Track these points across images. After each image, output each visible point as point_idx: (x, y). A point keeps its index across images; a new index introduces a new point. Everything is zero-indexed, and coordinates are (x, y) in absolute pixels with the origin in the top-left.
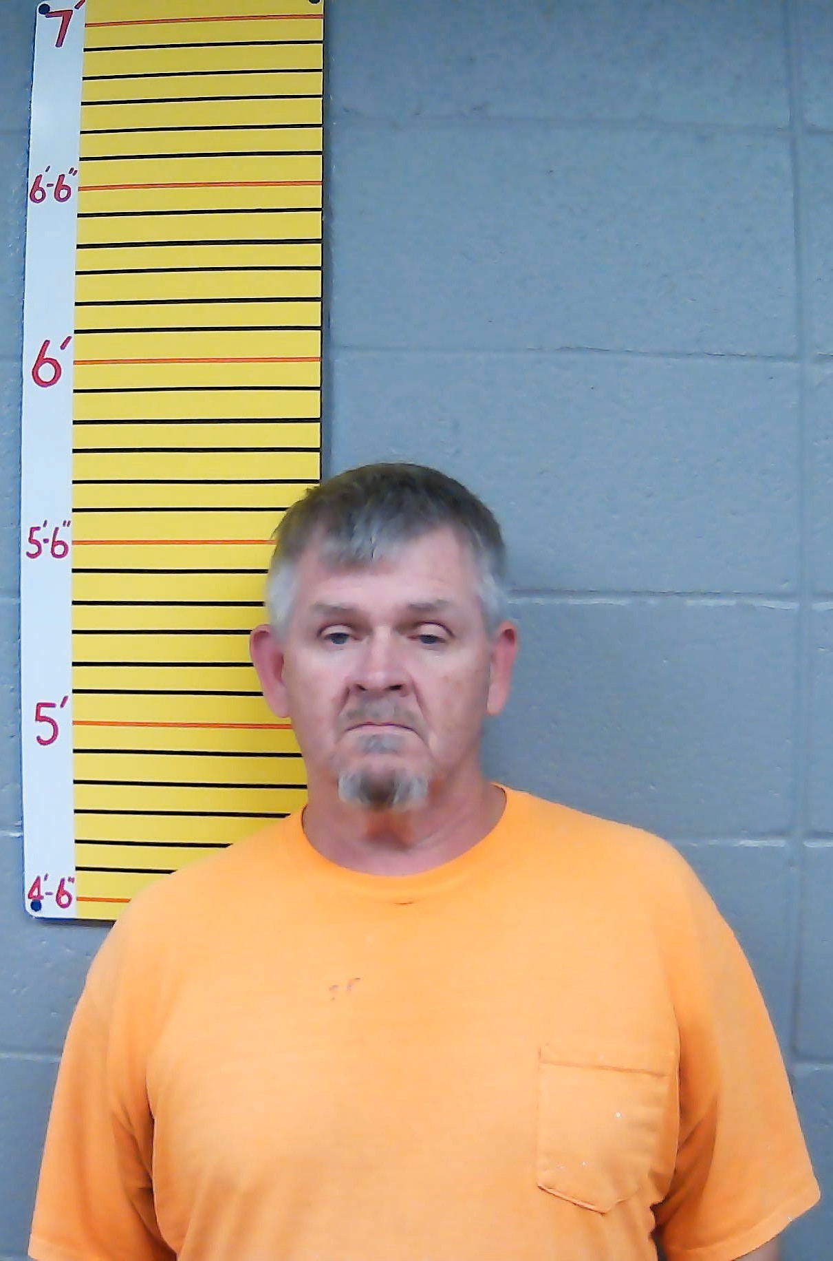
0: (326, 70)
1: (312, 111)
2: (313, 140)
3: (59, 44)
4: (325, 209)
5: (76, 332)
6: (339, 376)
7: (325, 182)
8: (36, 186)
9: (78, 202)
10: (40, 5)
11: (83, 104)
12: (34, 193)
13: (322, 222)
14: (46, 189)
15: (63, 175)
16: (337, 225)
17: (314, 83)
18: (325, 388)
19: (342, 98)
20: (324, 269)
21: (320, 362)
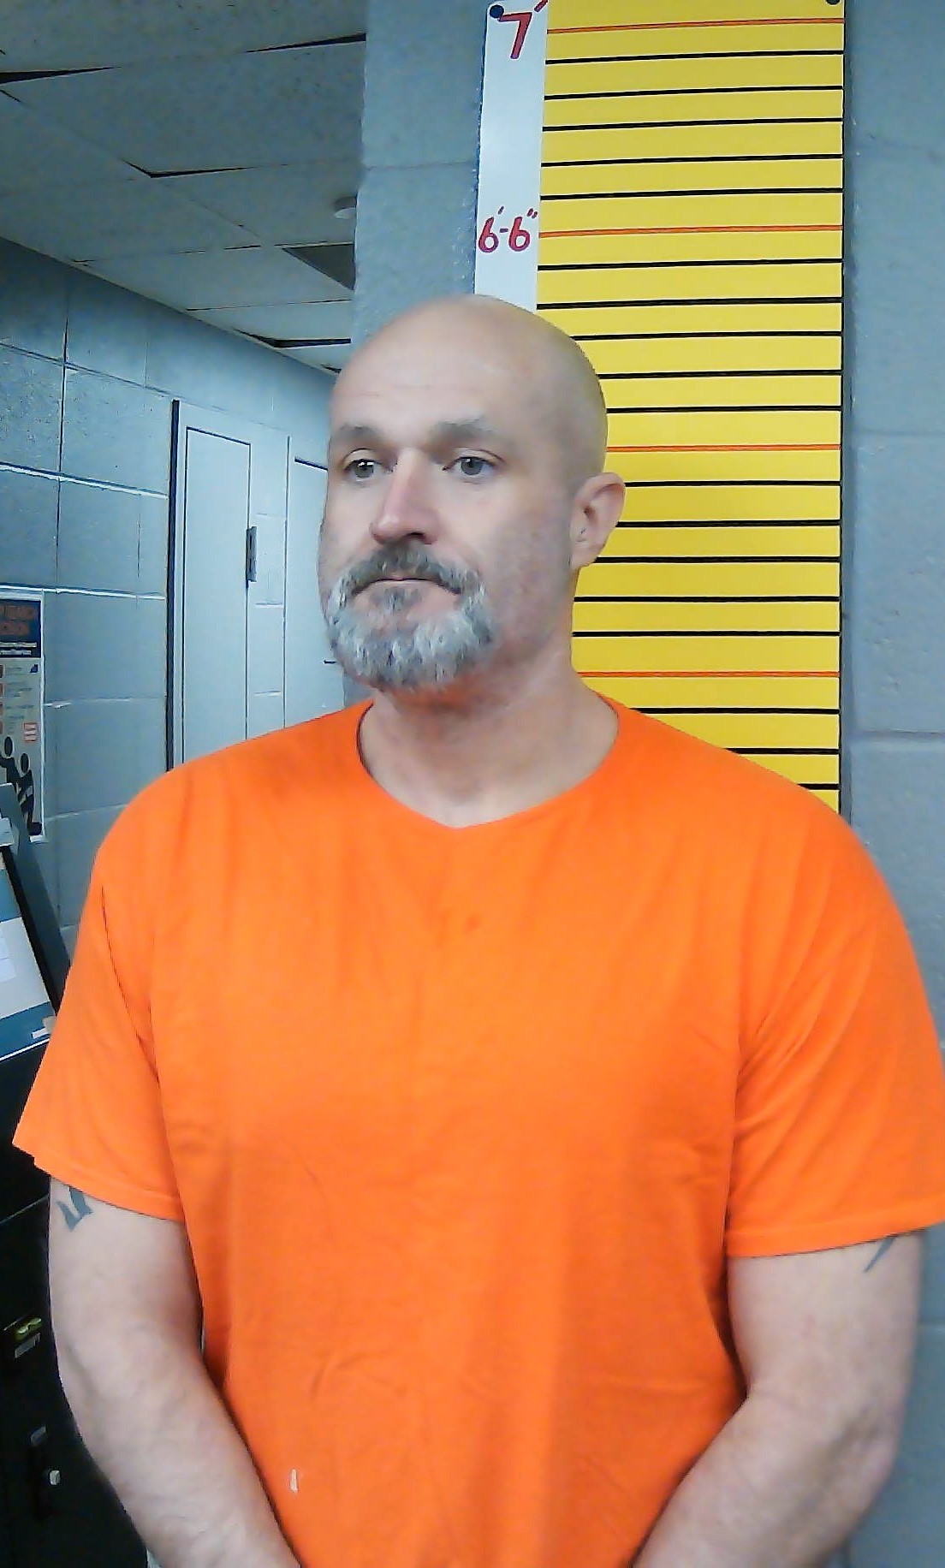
0: (847, 87)
1: (830, 138)
2: (831, 172)
3: (515, 54)
4: (846, 260)
6: (864, 469)
7: (847, 227)
8: (487, 231)
9: (539, 252)
10: (491, 6)
11: (545, 129)
12: (484, 240)
13: (843, 276)
14: (499, 236)
15: (521, 218)
16: (861, 281)
17: (833, 104)
18: (845, 483)
19: (864, 125)
20: (845, 333)
21: (839, 451)
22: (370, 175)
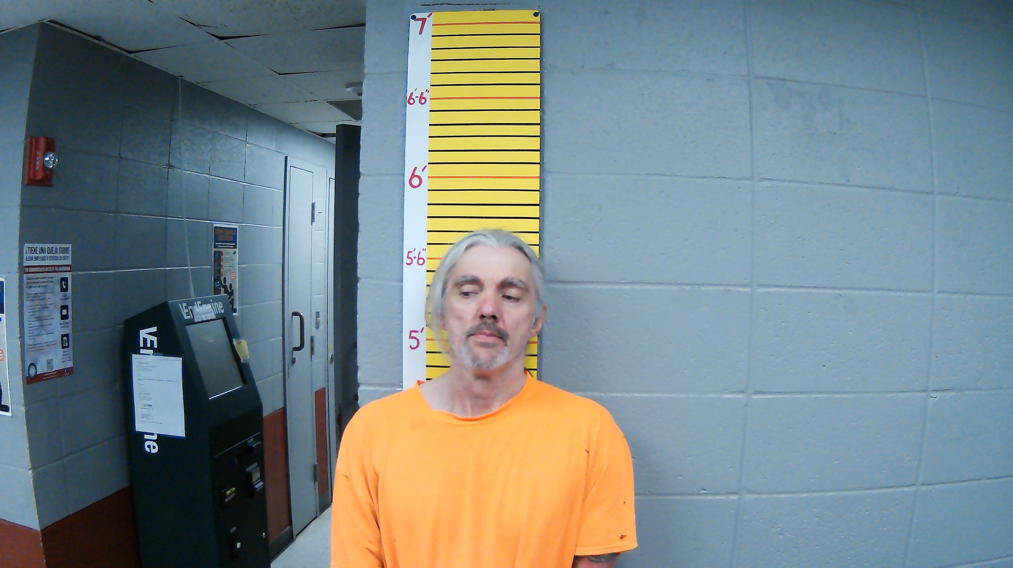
0: (541, 47)
1: (536, 65)
2: (536, 78)
3: (420, 33)
4: (541, 110)
5: (429, 163)
6: (548, 186)
7: (542, 98)
8: (411, 98)
9: (430, 105)
10: (412, 15)
11: (432, 60)
12: (410, 100)
13: (540, 116)
14: (415, 99)
15: (423, 93)
16: (547, 118)
17: (536, 53)
18: (541, 191)
19: (549, 59)
20: (541, 136)
21: (539, 179)
22: (367, 76)
